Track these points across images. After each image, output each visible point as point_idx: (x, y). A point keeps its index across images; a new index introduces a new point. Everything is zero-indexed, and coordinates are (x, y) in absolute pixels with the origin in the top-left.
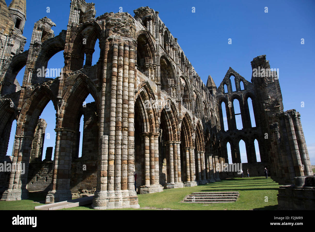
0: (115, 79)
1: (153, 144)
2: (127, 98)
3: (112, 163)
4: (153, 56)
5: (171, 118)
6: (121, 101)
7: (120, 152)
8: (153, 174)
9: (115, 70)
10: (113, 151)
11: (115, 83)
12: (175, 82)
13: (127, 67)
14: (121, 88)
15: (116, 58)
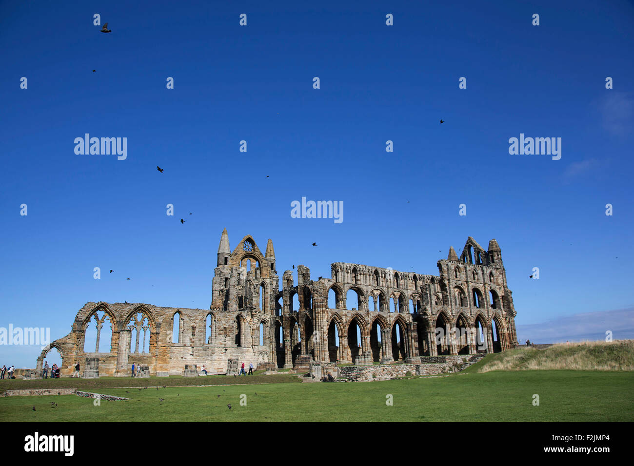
0: (317, 318)
1: (343, 341)
2: (322, 326)
3: (318, 352)
4: (342, 293)
5: (361, 323)
6: (320, 328)
7: (321, 348)
8: (344, 355)
9: (317, 315)
10: (318, 347)
11: (317, 320)
12: (365, 299)
13: (322, 313)
14: (320, 322)
15: (317, 309)
